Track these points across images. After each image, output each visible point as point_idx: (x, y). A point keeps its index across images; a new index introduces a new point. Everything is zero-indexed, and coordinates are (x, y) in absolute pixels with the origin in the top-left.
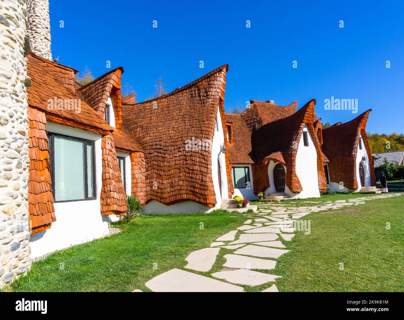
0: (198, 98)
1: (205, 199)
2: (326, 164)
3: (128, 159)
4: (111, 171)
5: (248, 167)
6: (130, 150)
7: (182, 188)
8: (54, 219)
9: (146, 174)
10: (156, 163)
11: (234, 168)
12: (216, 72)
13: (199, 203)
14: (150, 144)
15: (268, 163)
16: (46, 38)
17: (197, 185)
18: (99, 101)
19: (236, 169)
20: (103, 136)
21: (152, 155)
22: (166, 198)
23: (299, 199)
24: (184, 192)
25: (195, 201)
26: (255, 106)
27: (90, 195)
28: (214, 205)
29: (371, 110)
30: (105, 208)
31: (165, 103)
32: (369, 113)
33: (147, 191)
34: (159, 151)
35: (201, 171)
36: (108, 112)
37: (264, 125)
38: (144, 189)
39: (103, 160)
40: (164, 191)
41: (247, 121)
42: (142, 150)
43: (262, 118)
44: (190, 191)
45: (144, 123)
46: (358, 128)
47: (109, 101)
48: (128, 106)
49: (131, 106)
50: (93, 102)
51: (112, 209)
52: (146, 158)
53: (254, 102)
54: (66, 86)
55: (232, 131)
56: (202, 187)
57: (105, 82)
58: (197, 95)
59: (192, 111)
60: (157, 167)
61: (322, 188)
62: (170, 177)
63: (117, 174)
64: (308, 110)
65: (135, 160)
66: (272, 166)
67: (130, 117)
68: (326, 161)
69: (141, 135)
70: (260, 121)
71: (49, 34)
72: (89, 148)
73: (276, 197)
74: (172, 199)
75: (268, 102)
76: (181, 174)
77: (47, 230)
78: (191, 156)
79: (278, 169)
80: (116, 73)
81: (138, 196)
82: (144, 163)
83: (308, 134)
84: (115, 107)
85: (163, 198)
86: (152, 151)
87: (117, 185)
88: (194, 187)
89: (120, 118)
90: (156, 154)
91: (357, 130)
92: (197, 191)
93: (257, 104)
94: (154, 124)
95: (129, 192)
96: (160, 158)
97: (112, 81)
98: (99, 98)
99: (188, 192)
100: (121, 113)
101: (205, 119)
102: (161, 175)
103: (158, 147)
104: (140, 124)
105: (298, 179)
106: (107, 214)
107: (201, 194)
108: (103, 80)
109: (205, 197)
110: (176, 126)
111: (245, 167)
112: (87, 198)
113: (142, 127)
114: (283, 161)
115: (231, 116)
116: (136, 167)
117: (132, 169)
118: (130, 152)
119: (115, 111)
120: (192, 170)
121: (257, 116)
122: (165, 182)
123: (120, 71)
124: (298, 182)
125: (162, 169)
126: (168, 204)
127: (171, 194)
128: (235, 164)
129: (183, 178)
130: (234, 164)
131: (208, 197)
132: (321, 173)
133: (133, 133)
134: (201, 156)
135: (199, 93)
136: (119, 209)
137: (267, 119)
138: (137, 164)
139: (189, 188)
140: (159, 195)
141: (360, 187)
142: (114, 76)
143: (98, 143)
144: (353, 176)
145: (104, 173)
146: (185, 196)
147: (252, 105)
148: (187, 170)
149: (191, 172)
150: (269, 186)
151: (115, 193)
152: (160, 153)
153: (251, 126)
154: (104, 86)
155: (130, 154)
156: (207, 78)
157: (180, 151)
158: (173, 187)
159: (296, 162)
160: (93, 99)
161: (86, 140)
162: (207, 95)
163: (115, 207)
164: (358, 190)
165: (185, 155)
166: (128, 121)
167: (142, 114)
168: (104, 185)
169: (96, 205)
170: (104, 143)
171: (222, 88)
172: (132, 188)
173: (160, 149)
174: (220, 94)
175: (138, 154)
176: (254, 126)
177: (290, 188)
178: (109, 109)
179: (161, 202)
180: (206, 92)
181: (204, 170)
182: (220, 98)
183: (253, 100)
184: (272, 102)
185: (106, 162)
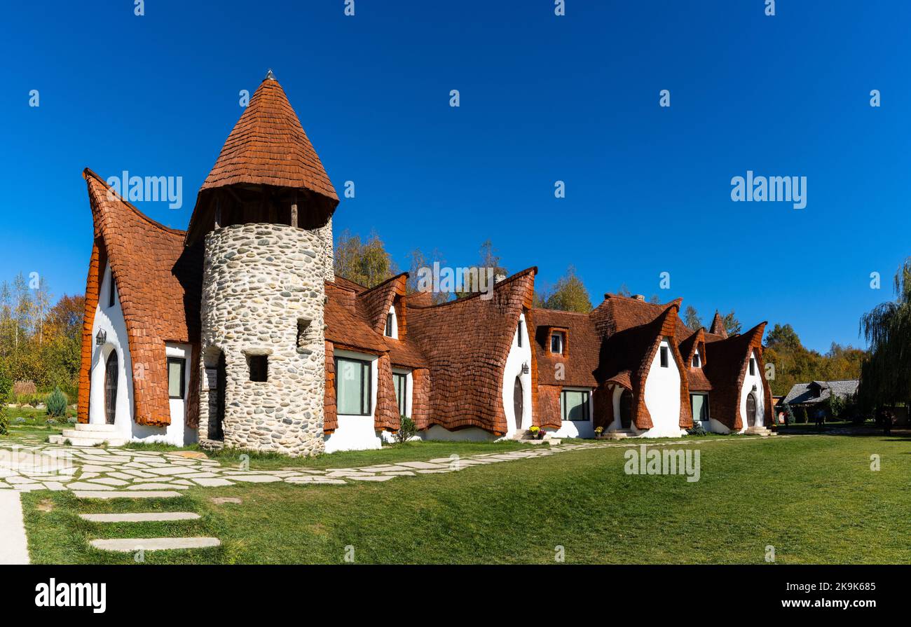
0: (498, 305)
1: (492, 426)
2: (707, 393)
3: (410, 376)
4: (385, 390)
5: (588, 392)
6: (411, 367)
7: (468, 412)
8: (337, 427)
9: (430, 394)
10: (441, 382)
11: (565, 391)
12: (521, 275)
13: (486, 430)
14: (437, 359)
15: (613, 388)
16: (329, 257)
17: (484, 410)
18: (381, 312)
19: (567, 393)
20: (379, 356)
21: (438, 373)
22: (450, 423)
23: (645, 438)
24: (470, 416)
25: (480, 428)
26: (611, 303)
27: (365, 411)
28: (503, 434)
29: (766, 323)
30: (379, 424)
31: (460, 309)
32: (763, 327)
33: (429, 414)
34: (446, 368)
35: (489, 394)
36: (391, 322)
37: (619, 333)
38: (427, 412)
39: (379, 379)
40: (448, 414)
41: (596, 325)
42: (427, 366)
43: (618, 321)
44: (477, 416)
45: (432, 332)
46: (749, 346)
47: (392, 310)
48: (417, 310)
49: (420, 311)
50: (373, 312)
51: (384, 425)
52: (431, 376)
53: (610, 297)
54: (347, 307)
55: (567, 339)
56: (489, 412)
57: (387, 290)
58: (497, 302)
59: (488, 322)
60: (442, 387)
61: (684, 425)
62: (455, 399)
63: (391, 393)
64: (667, 318)
65: (417, 377)
66: (618, 392)
67: (418, 325)
68: (706, 389)
69: (428, 348)
70: (614, 327)
71: (332, 252)
72: (366, 368)
73: (617, 434)
74: (457, 424)
75: (635, 297)
76: (468, 396)
77: (332, 434)
78: (480, 376)
79: (626, 396)
80: (400, 279)
81: (419, 419)
82: (429, 382)
83: (669, 350)
84: (399, 316)
85: (446, 423)
86: (438, 368)
87: (390, 403)
88: (481, 412)
89: (404, 328)
90: (442, 371)
91: (748, 348)
92: (484, 416)
93: (614, 300)
94: (445, 335)
95: (409, 415)
96: (447, 377)
97: (394, 289)
98: (380, 308)
99: (475, 417)
100: (405, 323)
101: (502, 333)
102: (446, 397)
103: (446, 363)
104: (428, 334)
105: (648, 411)
106: (380, 429)
107: (488, 420)
108: (385, 286)
109: (491, 423)
110: (468, 339)
111: (583, 392)
112: (362, 414)
113: (430, 337)
114: (630, 385)
115: (573, 316)
116: (419, 386)
117: (414, 388)
118: (412, 369)
119: (398, 321)
120: (480, 392)
121: (611, 318)
122: (450, 404)
123: (405, 277)
124: (648, 415)
125: (448, 389)
126: (452, 430)
127: (456, 418)
128: (567, 386)
129: (470, 401)
130: (564, 386)
131: (496, 424)
132: (685, 406)
133: (419, 345)
134: (491, 377)
135: (500, 299)
136: (391, 426)
137: (625, 322)
138: (420, 382)
139: (475, 413)
140: (443, 418)
141: (745, 427)
142: (397, 283)
143: (375, 363)
144: (735, 412)
145: (379, 392)
146: (470, 422)
147: (608, 301)
148: (475, 392)
149: (479, 394)
150: (613, 419)
151: (388, 411)
152: (448, 371)
153: (601, 332)
154: (386, 294)
155: (413, 371)
156: (511, 282)
157: (469, 370)
158: (458, 411)
159: (645, 389)
160: (374, 308)
161: (364, 361)
162: (508, 303)
163: (387, 424)
164: (742, 431)
165: (474, 375)
166: (415, 329)
167: (431, 321)
168: (378, 403)
169: (370, 421)
170: (380, 363)
171: (527, 295)
172: (413, 409)
173: (447, 366)
174: (523, 303)
175: (422, 371)
176: (606, 332)
177: (636, 424)
178: (391, 318)
179: (444, 427)
180: (508, 300)
181: (492, 392)
182: (524, 307)
183: (609, 294)
184: (641, 297)
185: (382, 381)
